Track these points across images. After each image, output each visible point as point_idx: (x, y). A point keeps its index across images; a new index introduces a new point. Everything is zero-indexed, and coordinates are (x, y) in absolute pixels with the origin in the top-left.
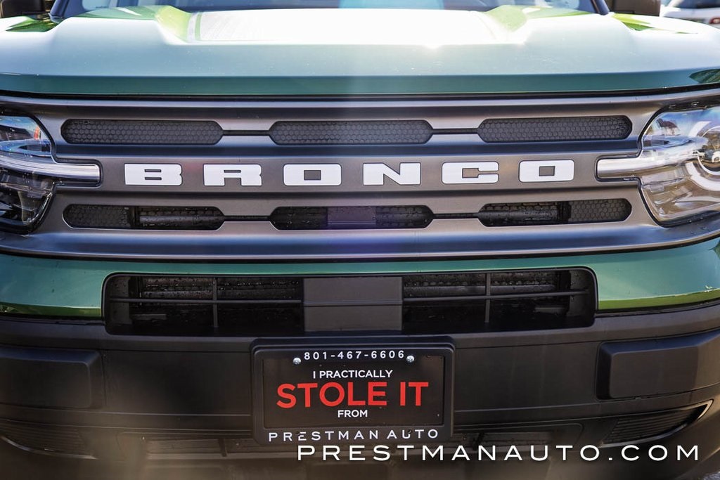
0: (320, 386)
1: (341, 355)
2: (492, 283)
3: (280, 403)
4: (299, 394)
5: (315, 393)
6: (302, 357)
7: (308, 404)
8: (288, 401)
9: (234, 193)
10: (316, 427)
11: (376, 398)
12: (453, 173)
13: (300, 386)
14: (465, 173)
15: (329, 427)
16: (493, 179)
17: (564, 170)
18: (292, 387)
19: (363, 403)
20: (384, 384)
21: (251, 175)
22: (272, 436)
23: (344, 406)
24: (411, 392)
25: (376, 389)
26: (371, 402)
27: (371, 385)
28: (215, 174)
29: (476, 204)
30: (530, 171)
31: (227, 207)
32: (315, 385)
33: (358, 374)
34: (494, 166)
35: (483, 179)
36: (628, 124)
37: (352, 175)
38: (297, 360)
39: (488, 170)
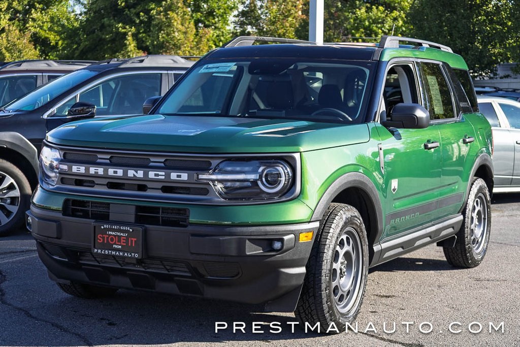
0: (109, 236)
1: (113, 227)
2: (162, 212)
3: (99, 241)
4: (103, 238)
5: (108, 238)
6: (104, 226)
7: (105, 242)
8: (100, 240)
9: (96, 176)
10: (107, 249)
11: (123, 242)
12: (152, 175)
13: (104, 236)
14: (156, 175)
15: (110, 250)
16: (163, 177)
17: (185, 176)
18: (101, 236)
19: (120, 244)
20: (125, 238)
21: (101, 171)
22: (96, 250)
23: (115, 244)
24: (132, 241)
25: (123, 239)
26: (122, 244)
27: (122, 238)
28: (92, 170)
29: (160, 185)
30: (174, 176)
31: (97, 181)
32: (108, 236)
33: (119, 234)
34: (163, 173)
35: (160, 177)
36: (210, 164)
37: (125, 173)
38: (102, 227)
39: (162, 175)
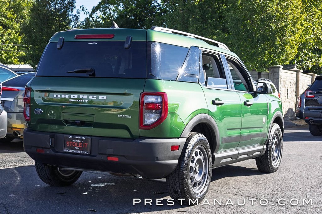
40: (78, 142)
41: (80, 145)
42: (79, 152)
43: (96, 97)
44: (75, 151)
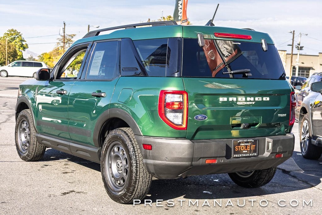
40: (246, 145)
41: (248, 148)
42: (248, 155)
43: (261, 98)
44: (244, 155)
